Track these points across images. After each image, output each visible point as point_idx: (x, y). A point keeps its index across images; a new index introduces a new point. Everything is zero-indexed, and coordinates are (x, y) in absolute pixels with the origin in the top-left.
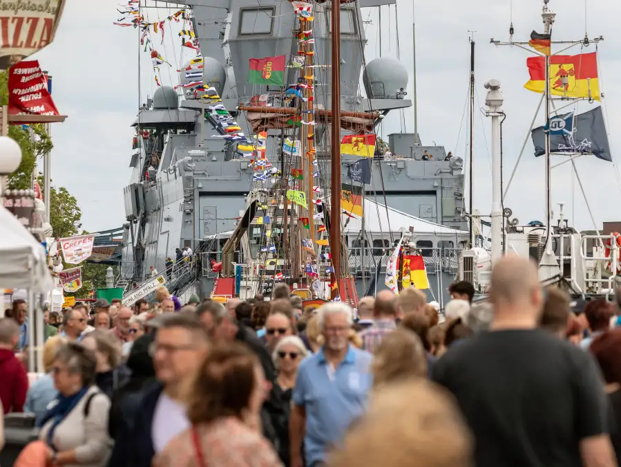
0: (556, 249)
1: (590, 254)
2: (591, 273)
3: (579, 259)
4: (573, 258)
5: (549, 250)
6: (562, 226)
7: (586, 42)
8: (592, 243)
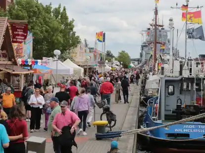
0: (188, 65)
1: (197, 66)
2: (197, 71)
3: (194, 68)
4: (192, 68)
5: (186, 65)
6: (190, 59)
7: (198, 7)
8: (198, 64)
